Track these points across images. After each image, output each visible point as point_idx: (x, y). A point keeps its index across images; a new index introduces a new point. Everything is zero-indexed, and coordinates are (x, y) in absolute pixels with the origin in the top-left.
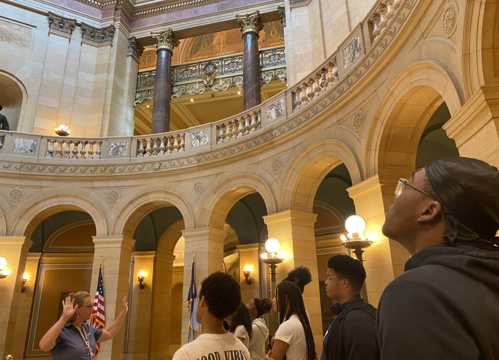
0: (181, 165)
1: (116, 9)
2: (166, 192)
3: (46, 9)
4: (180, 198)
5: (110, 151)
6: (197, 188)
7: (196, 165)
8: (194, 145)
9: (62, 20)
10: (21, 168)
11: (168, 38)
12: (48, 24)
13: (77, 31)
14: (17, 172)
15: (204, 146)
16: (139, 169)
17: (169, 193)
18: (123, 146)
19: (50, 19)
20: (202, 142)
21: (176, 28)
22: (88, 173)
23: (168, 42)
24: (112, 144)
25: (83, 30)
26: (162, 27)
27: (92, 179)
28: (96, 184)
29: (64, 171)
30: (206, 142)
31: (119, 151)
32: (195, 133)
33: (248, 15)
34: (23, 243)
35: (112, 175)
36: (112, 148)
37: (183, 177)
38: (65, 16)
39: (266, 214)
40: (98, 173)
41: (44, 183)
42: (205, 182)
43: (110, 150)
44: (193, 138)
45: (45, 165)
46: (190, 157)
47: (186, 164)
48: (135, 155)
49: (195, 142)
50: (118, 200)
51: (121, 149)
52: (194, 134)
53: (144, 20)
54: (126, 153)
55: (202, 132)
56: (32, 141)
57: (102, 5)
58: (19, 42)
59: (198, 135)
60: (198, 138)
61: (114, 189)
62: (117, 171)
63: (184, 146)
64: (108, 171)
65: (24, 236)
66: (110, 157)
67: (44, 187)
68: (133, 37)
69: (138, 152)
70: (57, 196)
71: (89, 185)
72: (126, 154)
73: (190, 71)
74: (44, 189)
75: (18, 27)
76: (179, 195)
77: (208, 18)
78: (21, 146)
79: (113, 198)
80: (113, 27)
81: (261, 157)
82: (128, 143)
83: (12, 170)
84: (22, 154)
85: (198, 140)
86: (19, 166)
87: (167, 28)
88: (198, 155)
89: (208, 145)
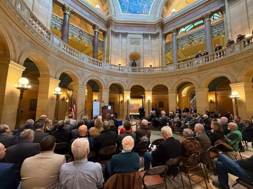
1: (159, 27)
12: (143, 37)
19: (143, 35)
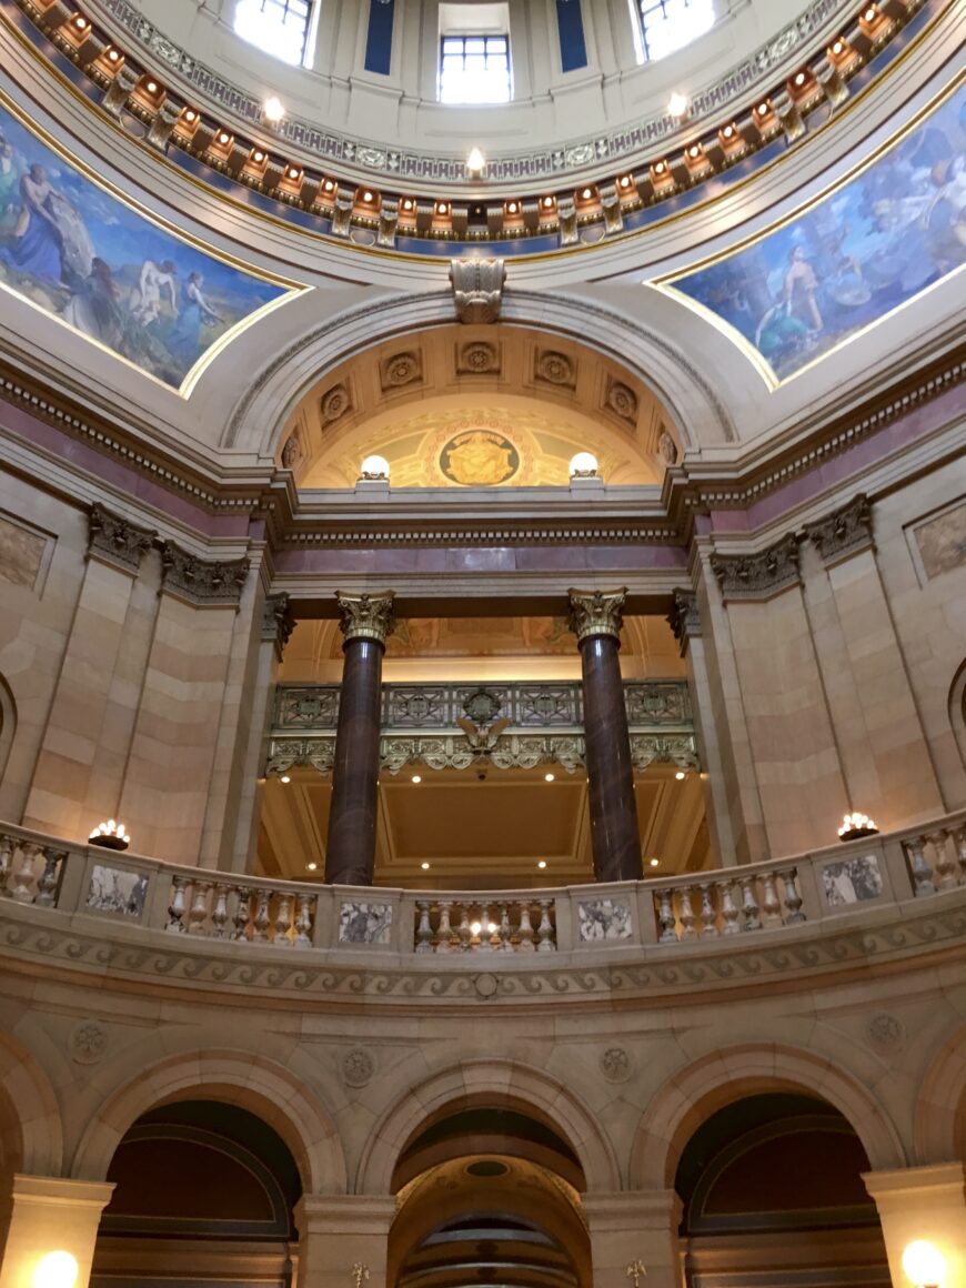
0: (562, 990)
2: (516, 1068)
3: (89, 493)
4: (562, 1089)
5: (343, 928)
6: (614, 1065)
7: (607, 996)
8: (588, 937)
9: (123, 527)
10: (112, 957)
11: (380, 613)
13: (152, 561)
14: (103, 971)
15: (617, 942)
16: (433, 989)
17: (529, 1072)
18: (376, 917)
20: (612, 933)
21: (404, 589)
22: (288, 991)
23: (380, 622)
24: (348, 908)
25: (166, 560)
26: (363, 583)
27: (299, 1008)
28: (310, 1025)
29: (225, 976)
30: (625, 935)
31: (365, 929)
32: (587, 903)
33: (598, 594)
34: (105, 1204)
35: (359, 1000)
36: (346, 920)
37: (562, 1027)
38: (131, 518)
39: (868, 1168)
40: (315, 992)
41: (167, 1012)
42: (637, 1050)
43: (341, 923)
44: (582, 914)
45: (174, 955)
46: (587, 971)
47: (575, 993)
48: (412, 946)
49: (588, 929)
50: (371, 1080)
51: (371, 924)
52: (584, 904)
53: (309, 554)
54: (385, 938)
55: (608, 904)
56: (135, 878)
57: (217, 503)
58: (9, 572)
59: (599, 908)
60: (597, 917)
61: (359, 1045)
62: (371, 989)
63: (553, 935)
64: (344, 987)
65: (109, 1179)
66: (341, 945)
67: (165, 1022)
68: (284, 595)
69: (418, 938)
70: (201, 1056)
71: (289, 1025)
72: (387, 941)
73: (425, 703)
74: (163, 1029)
75: (10, 530)
76: (561, 1083)
77: (492, 582)
78: (108, 890)
79: (357, 1072)
80: (246, 562)
81: (823, 1001)
82: (390, 909)
83: (88, 965)
84: (109, 914)
85: (598, 926)
86: (106, 950)
87: (379, 587)
88: (612, 968)
89: (632, 943)
